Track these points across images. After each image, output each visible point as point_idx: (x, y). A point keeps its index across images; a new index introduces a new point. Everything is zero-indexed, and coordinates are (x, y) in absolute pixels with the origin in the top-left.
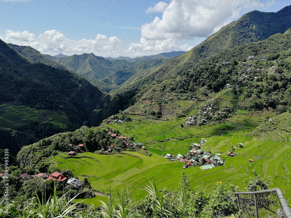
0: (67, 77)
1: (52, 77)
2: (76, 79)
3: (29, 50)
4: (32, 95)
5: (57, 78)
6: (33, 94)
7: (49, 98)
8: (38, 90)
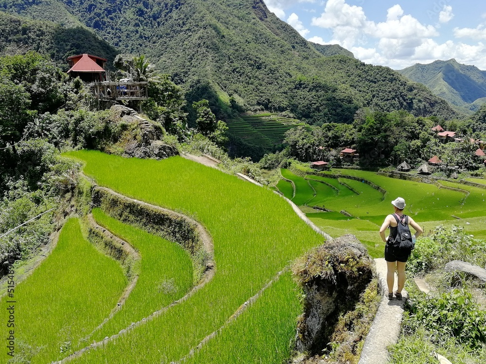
0: (385, 80)
1: (357, 79)
2: (404, 84)
3: (336, 50)
4: (315, 104)
5: (366, 79)
6: (316, 102)
7: (342, 111)
8: (326, 95)
